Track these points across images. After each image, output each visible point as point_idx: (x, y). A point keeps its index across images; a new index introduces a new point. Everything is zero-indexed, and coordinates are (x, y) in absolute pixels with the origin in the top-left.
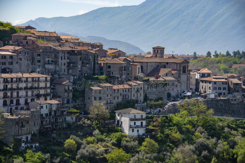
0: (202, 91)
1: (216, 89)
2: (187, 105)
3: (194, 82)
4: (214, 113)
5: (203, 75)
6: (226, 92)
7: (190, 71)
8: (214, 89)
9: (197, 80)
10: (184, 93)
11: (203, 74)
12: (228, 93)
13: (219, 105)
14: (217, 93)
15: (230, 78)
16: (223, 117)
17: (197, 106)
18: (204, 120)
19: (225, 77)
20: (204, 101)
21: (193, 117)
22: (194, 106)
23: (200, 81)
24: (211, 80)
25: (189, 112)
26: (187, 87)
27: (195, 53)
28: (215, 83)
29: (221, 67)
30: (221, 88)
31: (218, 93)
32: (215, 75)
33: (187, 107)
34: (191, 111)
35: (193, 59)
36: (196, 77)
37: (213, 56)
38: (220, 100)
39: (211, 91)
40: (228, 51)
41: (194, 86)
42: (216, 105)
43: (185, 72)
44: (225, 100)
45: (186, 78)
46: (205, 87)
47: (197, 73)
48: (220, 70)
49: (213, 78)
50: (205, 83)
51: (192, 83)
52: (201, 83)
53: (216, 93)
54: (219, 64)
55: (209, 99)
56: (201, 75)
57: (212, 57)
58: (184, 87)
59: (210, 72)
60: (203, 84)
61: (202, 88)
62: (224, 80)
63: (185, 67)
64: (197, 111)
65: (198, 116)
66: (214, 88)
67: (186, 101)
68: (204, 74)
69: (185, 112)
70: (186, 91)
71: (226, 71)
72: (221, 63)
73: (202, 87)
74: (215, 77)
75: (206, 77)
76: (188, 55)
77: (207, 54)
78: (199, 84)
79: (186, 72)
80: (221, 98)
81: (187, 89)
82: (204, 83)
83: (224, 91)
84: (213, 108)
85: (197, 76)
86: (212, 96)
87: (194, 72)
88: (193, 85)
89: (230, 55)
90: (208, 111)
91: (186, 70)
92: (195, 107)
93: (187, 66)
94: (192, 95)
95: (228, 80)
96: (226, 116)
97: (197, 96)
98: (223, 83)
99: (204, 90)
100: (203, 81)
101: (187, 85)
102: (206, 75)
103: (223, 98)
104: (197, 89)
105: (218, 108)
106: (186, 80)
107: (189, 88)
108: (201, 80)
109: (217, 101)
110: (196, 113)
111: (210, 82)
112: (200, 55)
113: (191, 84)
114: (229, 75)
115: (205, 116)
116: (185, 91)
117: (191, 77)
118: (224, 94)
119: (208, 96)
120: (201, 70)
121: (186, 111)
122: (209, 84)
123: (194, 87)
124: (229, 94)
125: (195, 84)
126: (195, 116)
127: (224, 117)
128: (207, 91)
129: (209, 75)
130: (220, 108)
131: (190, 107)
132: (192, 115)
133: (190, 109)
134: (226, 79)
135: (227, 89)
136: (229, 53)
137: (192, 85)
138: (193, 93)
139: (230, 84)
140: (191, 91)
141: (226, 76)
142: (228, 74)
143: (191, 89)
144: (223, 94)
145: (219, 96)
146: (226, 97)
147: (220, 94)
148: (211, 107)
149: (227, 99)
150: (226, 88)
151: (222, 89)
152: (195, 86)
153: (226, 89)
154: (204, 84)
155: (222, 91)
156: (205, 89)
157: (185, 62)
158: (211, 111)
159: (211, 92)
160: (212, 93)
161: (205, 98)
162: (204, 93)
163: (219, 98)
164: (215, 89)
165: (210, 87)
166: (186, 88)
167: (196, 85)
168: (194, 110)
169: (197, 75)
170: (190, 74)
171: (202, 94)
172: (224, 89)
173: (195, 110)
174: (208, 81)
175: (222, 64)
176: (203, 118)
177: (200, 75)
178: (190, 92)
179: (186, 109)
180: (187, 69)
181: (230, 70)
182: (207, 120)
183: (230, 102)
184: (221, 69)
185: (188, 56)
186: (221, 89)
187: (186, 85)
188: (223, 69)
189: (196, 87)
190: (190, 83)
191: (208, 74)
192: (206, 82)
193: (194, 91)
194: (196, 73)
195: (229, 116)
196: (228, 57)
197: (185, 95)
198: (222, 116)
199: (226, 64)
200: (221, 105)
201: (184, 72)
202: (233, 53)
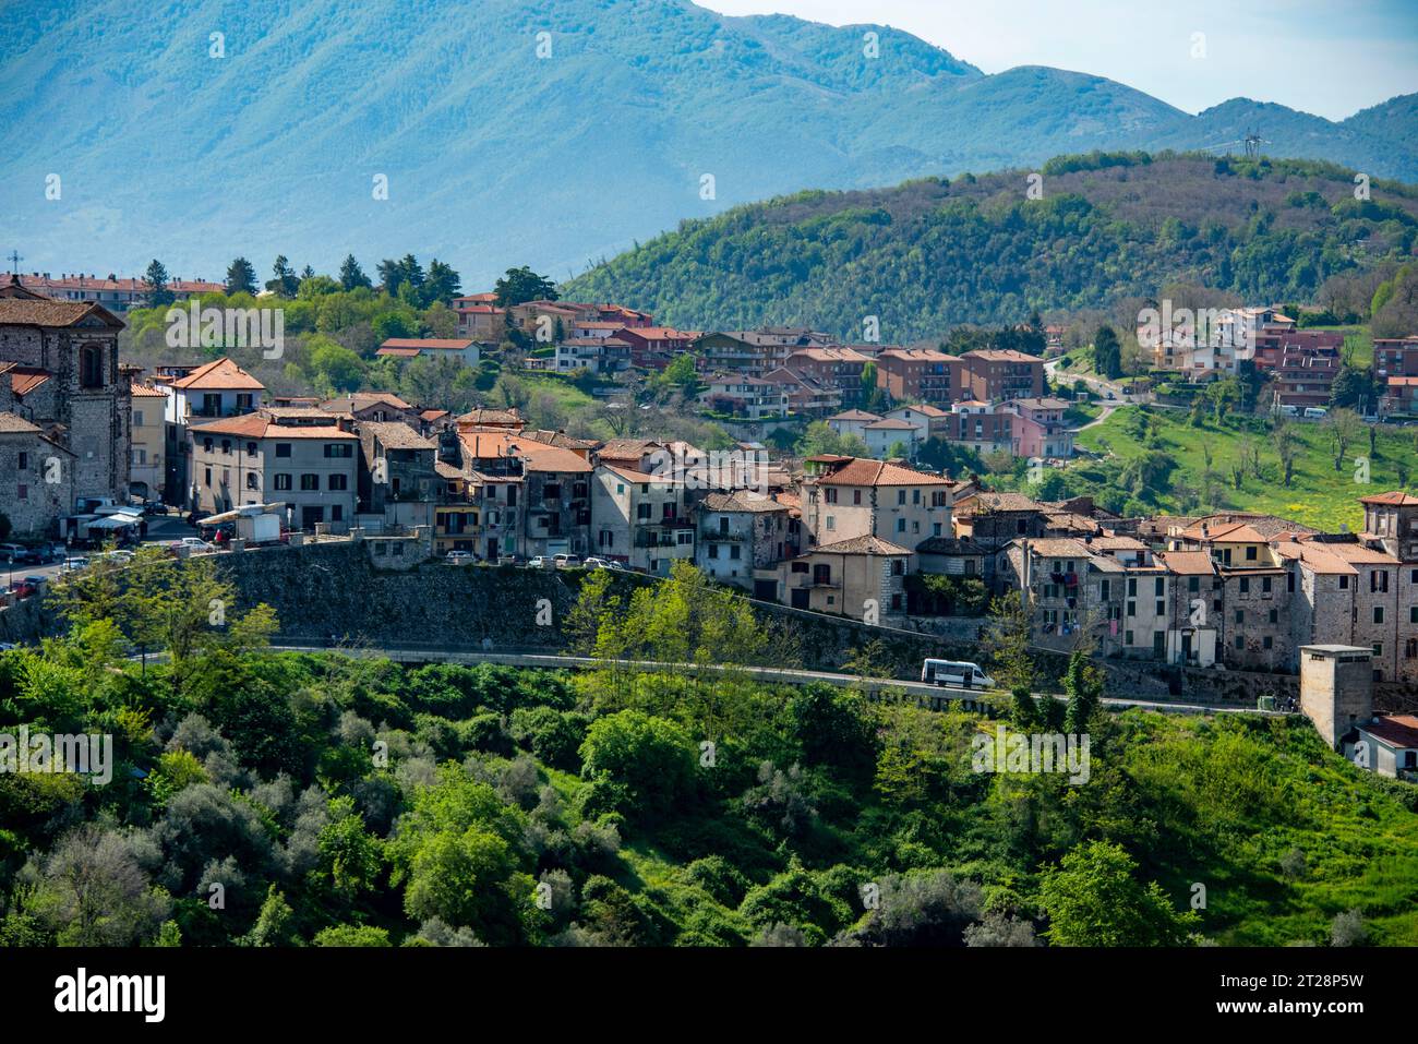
0: (207, 500)
1: (289, 487)
2: (115, 587)
3: (153, 444)
4: (277, 629)
5: (210, 405)
6: (347, 499)
7: (130, 374)
8: (276, 488)
9: (172, 430)
10: (92, 513)
11: (207, 398)
12: (363, 509)
13: (310, 582)
14: (292, 506)
15: (370, 418)
16: (328, 651)
17: (178, 588)
18: (221, 671)
19: (338, 416)
20: (220, 557)
21: (148, 656)
22: (155, 594)
23: (191, 440)
24: (259, 435)
25: (127, 631)
26: (113, 478)
27: (156, 268)
28: (283, 448)
29: (318, 356)
30: (316, 478)
31: (299, 511)
32: (285, 404)
33: (116, 600)
34: (137, 624)
35: (142, 302)
36: (169, 417)
37: (269, 286)
38: (315, 547)
39: (257, 496)
40: (351, 259)
41: (156, 466)
42: (291, 582)
43: (99, 384)
44: (341, 548)
45: (108, 420)
46: (226, 473)
47: (176, 389)
48: (310, 373)
49: (273, 423)
50: (225, 451)
51: (143, 453)
52: (198, 451)
53: (288, 506)
54: (305, 334)
55: (249, 545)
56: (199, 403)
57: (263, 293)
58: (93, 479)
59: (249, 382)
60: (209, 457)
61: (208, 482)
62: (333, 432)
63: (99, 351)
64: (174, 623)
65: (183, 653)
66: (276, 477)
67: (108, 563)
68: (218, 397)
69: (101, 629)
70: (109, 502)
71: (345, 380)
72: (314, 330)
73: (208, 471)
74: (279, 412)
75: (230, 415)
76: (112, 278)
77: (231, 273)
78: (186, 457)
79: (107, 381)
80: (322, 540)
81: (113, 486)
82: (218, 450)
83: (338, 497)
84: (272, 597)
85: (176, 410)
86: (268, 528)
87: (157, 382)
88: (150, 459)
89: (365, 282)
90: (240, 618)
91: (107, 373)
92: (163, 599)
93: (107, 347)
94: (143, 526)
95: (357, 432)
96: (347, 645)
97: (174, 529)
98: (329, 448)
99: (216, 490)
100: (208, 440)
101: (114, 465)
102: (228, 402)
103: (333, 539)
104: (175, 488)
105: (301, 600)
106: (106, 434)
107: (126, 480)
108: (196, 433)
109: (295, 553)
110: (170, 634)
111: (252, 445)
112: (188, 278)
113: (137, 460)
114: (364, 399)
115: (227, 647)
116: (99, 504)
117: (139, 415)
118: (337, 511)
119: (241, 525)
120: (198, 372)
121: (109, 621)
122: (244, 453)
123: (155, 477)
124: (361, 516)
125: (162, 453)
126: (163, 654)
127: (338, 652)
128: (234, 497)
129: (244, 402)
130: (313, 599)
131: (134, 598)
132: (143, 648)
133: (133, 613)
134: (345, 425)
135: (352, 484)
136: (358, 272)
137: (143, 460)
138: (149, 512)
139: (369, 451)
140: (139, 500)
141: (344, 405)
142: (358, 395)
143: (139, 487)
144: (328, 513)
145: (309, 527)
146: (347, 533)
147: (311, 516)
148: (260, 592)
149: (354, 543)
150: (344, 478)
151: (324, 483)
152: (162, 469)
153: (344, 487)
154: (217, 457)
155: (324, 497)
156: (224, 485)
157: (99, 320)
158: (262, 617)
159: (259, 505)
160: (263, 511)
161: (224, 541)
162: (219, 512)
163: (307, 541)
164: (281, 482)
165: (251, 477)
166: (105, 480)
167: (169, 465)
168: (155, 614)
169: (171, 400)
170: (128, 393)
171: (206, 514)
172: (337, 482)
173: (163, 615)
174: (239, 437)
175: (320, 337)
176: (215, 662)
177: (189, 404)
178: (129, 504)
179: (106, 613)
180: (107, 363)
181: (366, 372)
182: (236, 672)
183: (369, 559)
184: (313, 364)
185: (113, 286)
186: (316, 487)
187: (105, 463)
188: (324, 364)
189: (169, 474)
190: (129, 452)
191: (239, 396)
192: (227, 442)
193: (155, 497)
194: (168, 390)
195: (362, 646)
196: (353, 292)
197: (102, 523)
199: (342, 339)
200: (317, 580)
201: (92, 381)
202: (380, 268)
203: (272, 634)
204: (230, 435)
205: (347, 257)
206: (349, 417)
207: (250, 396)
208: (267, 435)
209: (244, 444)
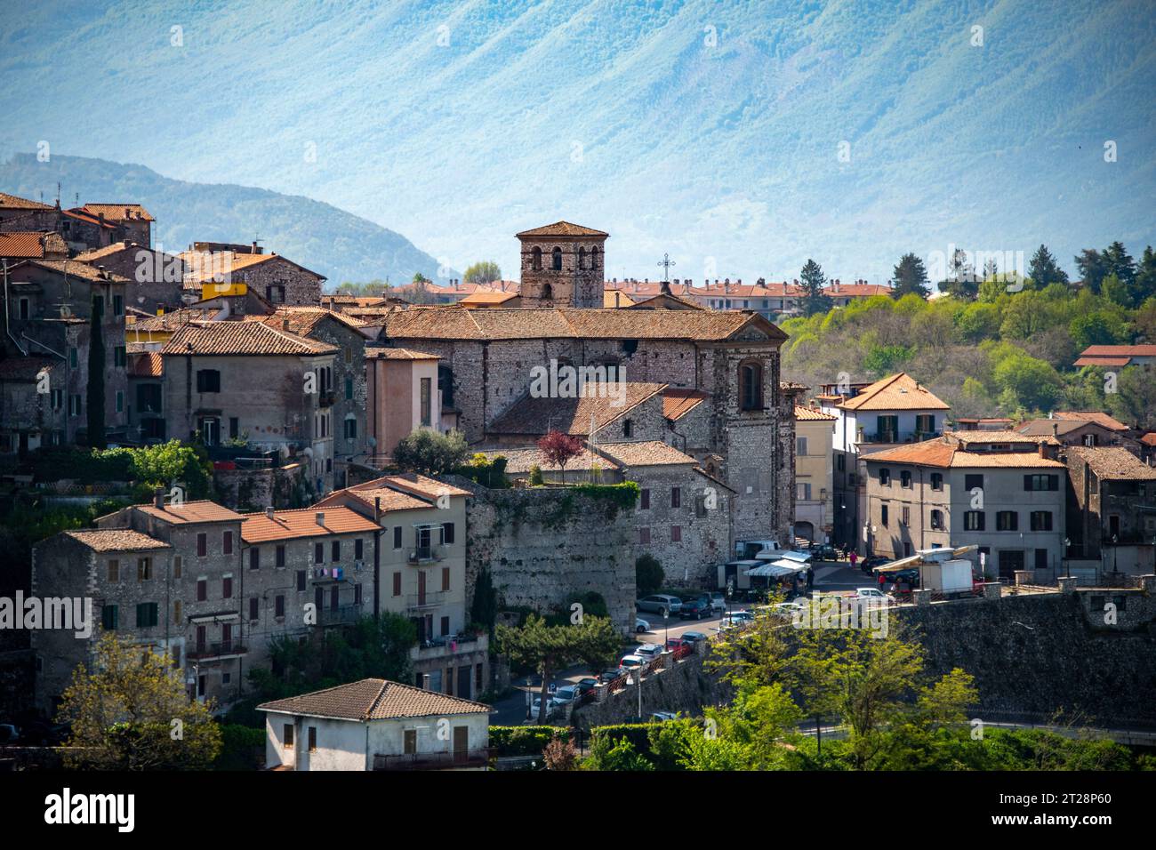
0: (884, 545)
1: (981, 527)
2: (783, 647)
3: (816, 475)
4: (975, 700)
5: (885, 428)
6: (1052, 542)
7: (794, 395)
8: (966, 528)
9: (841, 460)
10: (753, 558)
11: (881, 420)
12: (1072, 554)
13: (1010, 643)
14: (986, 550)
15: (1082, 442)
16: (1037, 729)
17: (856, 649)
18: (910, 751)
19: (1040, 440)
20: (902, 611)
21: (823, 730)
22: (829, 655)
23: (863, 470)
24: (945, 464)
25: (799, 698)
26: (775, 517)
27: (811, 269)
28: (974, 479)
29: (1004, 368)
30: (1014, 515)
31: (994, 555)
32: (971, 427)
33: (785, 662)
34: (810, 691)
35: (795, 310)
36: (838, 444)
37: (943, 286)
38: (1015, 601)
39: (943, 538)
40: (1043, 251)
41: (823, 503)
42: (988, 642)
43: (759, 407)
44: (1048, 601)
45: (769, 448)
46: (906, 510)
47: (845, 411)
48: (993, 390)
49: (961, 449)
50: (904, 484)
51: (807, 487)
52: (873, 485)
53: (981, 550)
54: (987, 343)
55: (936, 597)
56: (872, 428)
57: (936, 295)
58: (753, 517)
59: (931, 401)
60: (885, 492)
61: (885, 521)
62: (1034, 460)
63: (760, 369)
64: (853, 690)
65: (865, 727)
66: (966, 515)
67: (775, 618)
68: (894, 420)
69: (769, 697)
70: (771, 545)
71: (1037, 397)
72: (997, 338)
73: (885, 509)
74: (968, 437)
75: (908, 441)
76: (761, 282)
77: (899, 273)
78: (857, 491)
79: (767, 403)
80: (1023, 593)
81: (775, 527)
82: (896, 483)
83: (1042, 540)
84: (967, 661)
85: (846, 436)
86: (959, 577)
87: (823, 403)
88: (815, 495)
89: (1061, 277)
90: (931, 686)
91: (768, 393)
92: (841, 661)
93: (768, 363)
94: (810, 574)
95: (1064, 460)
96: (1061, 721)
97: (845, 579)
98: (1030, 479)
99: (894, 531)
100: (884, 471)
101: (775, 502)
102: (907, 424)
103: (1036, 591)
104: (846, 528)
105: (1000, 664)
106: (766, 467)
107: (790, 519)
108: (870, 463)
109: (994, 609)
110: (848, 704)
111: (936, 476)
112: (848, 279)
113: (801, 495)
114: (1069, 420)
115: (916, 721)
116: (760, 547)
117: (803, 442)
118: (1041, 556)
119: (926, 573)
120: (870, 390)
121: (778, 687)
122: (927, 487)
123: (821, 515)
124: (1072, 563)
125: (830, 488)
126: (840, 728)
127: (1049, 730)
128: (916, 541)
129: (925, 426)
130: (1015, 664)
131: (805, 659)
132: (817, 721)
133: (805, 678)
134: (1049, 452)
135: (1058, 524)
136: (1051, 266)
137: (808, 496)
138: (817, 557)
139: (1079, 484)
140: (804, 543)
141: (1044, 428)
142: (1062, 415)
143: (804, 527)
144: (1030, 559)
145: (1008, 577)
146: (1054, 583)
147: (1009, 563)
148: (951, 653)
149: (1063, 596)
150: (1048, 515)
151: (1024, 521)
152: (829, 506)
153: (1049, 527)
154: (895, 491)
155: (1024, 539)
156: (904, 526)
157: (759, 332)
158: (956, 685)
159: (946, 548)
160: (952, 556)
162: (898, 557)
163: (1005, 592)
164: (972, 521)
165: (936, 515)
166: (766, 519)
167: (838, 500)
168: (830, 680)
169: (839, 424)
170: (791, 417)
171: (884, 560)
172: (1041, 521)
173: (839, 681)
174: (921, 468)
175: (1006, 346)
176: (902, 739)
177: (860, 429)
178: (794, 548)
179: (774, 677)
180: (768, 381)
181: (1062, 387)
182: (928, 752)
183: (1083, 619)
184: (997, 378)
185: (760, 292)
186: (1014, 527)
187: (766, 499)
188: (1011, 378)
189: (838, 513)
190: (793, 486)
191: (919, 419)
192: (907, 473)
193: (822, 539)
194: (835, 412)
195: (1079, 723)
196: (1046, 290)
197: (764, 571)
198: (1033, 721)
199: (1033, 347)
200: (1020, 641)
201: (752, 403)
202: (1079, 260)
203: (971, 705)
204: (911, 465)
205: (1038, 247)
206: (1054, 441)
207: (932, 418)
208: (953, 465)
209: (927, 475)
